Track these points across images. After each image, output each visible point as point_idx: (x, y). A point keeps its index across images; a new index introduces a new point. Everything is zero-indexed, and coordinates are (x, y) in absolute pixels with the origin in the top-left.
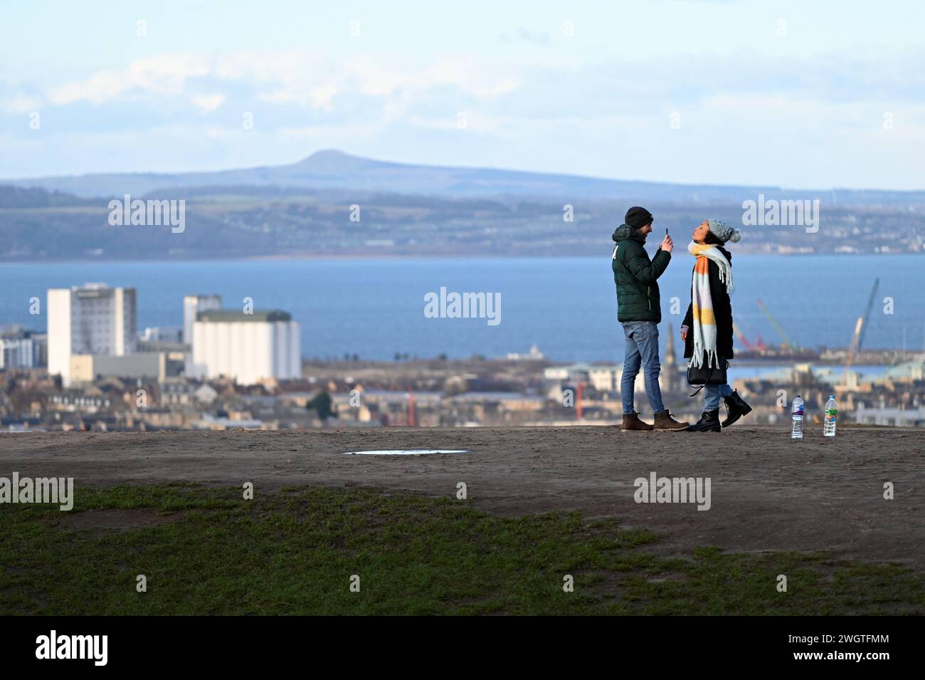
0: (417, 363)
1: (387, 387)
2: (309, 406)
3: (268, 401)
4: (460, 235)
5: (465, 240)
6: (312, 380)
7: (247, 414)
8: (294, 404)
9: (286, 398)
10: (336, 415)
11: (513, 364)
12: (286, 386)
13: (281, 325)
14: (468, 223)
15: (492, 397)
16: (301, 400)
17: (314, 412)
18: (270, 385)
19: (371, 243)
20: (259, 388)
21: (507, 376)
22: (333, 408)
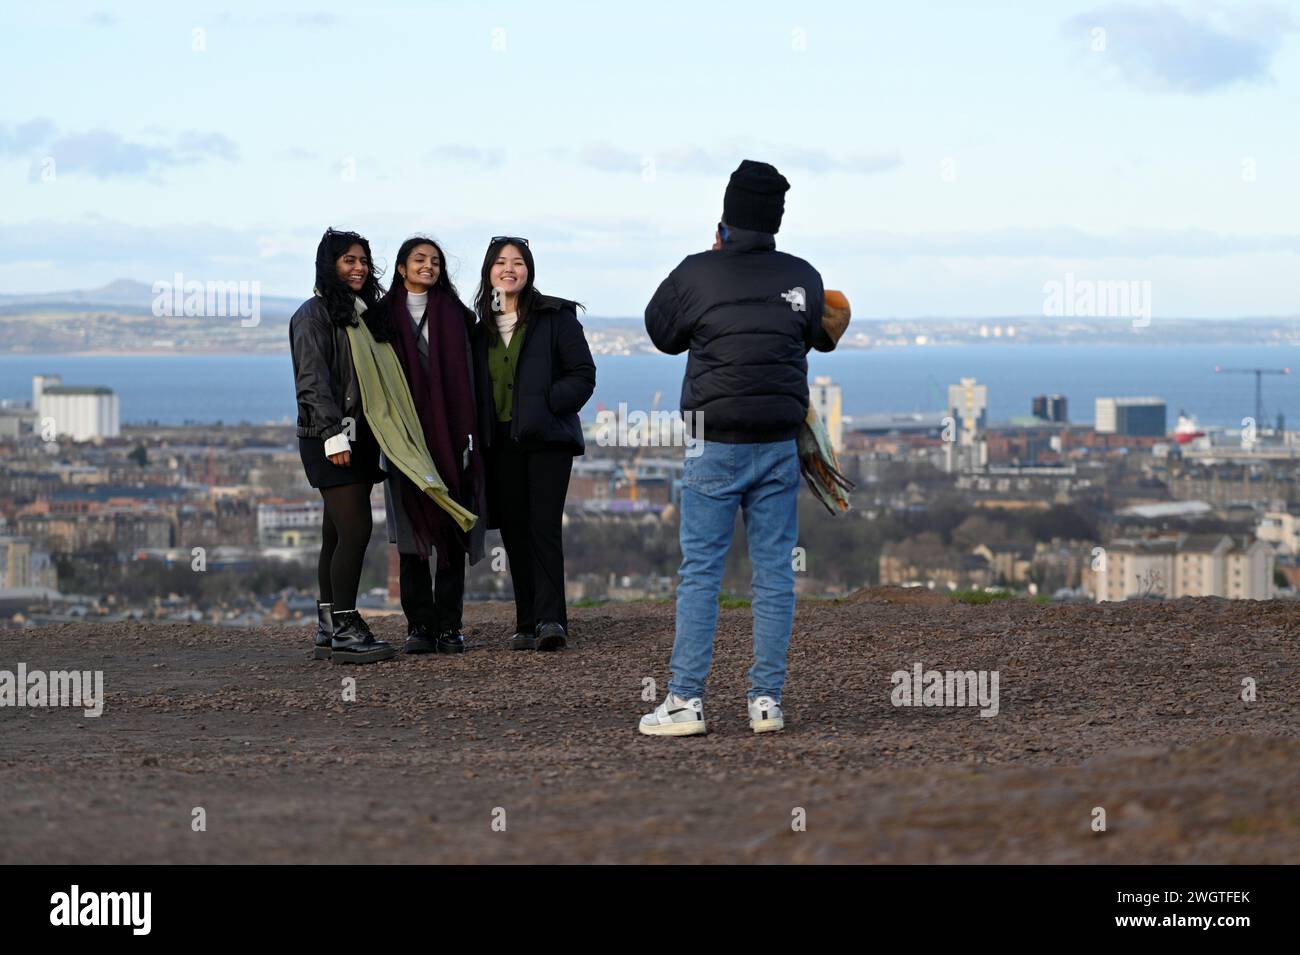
0: (201, 427)
1: (188, 443)
2: (131, 456)
3: (100, 453)
4: (220, 338)
5: (223, 343)
6: (129, 437)
7: (85, 462)
8: (119, 455)
9: (114, 451)
10: (150, 463)
11: (271, 428)
12: (110, 442)
13: (106, 399)
14: (226, 330)
15: (267, 451)
16: (124, 452)
17: (135, 461)
18: (98, 441)
19: (157, 343)
20: (90, 443)
21: (269, 436)
22: (148, 458)
